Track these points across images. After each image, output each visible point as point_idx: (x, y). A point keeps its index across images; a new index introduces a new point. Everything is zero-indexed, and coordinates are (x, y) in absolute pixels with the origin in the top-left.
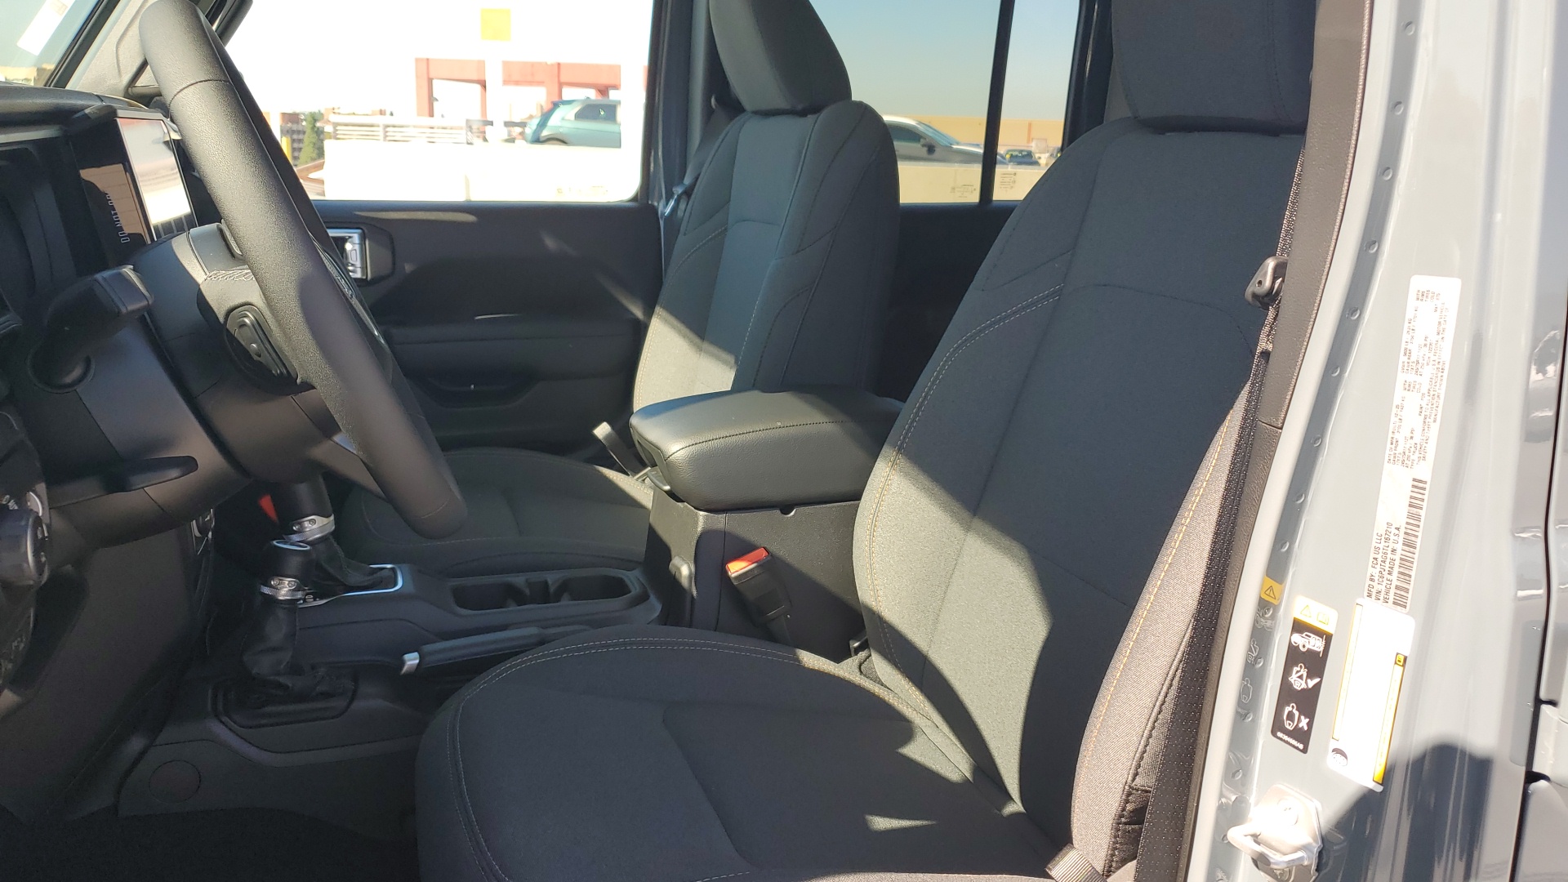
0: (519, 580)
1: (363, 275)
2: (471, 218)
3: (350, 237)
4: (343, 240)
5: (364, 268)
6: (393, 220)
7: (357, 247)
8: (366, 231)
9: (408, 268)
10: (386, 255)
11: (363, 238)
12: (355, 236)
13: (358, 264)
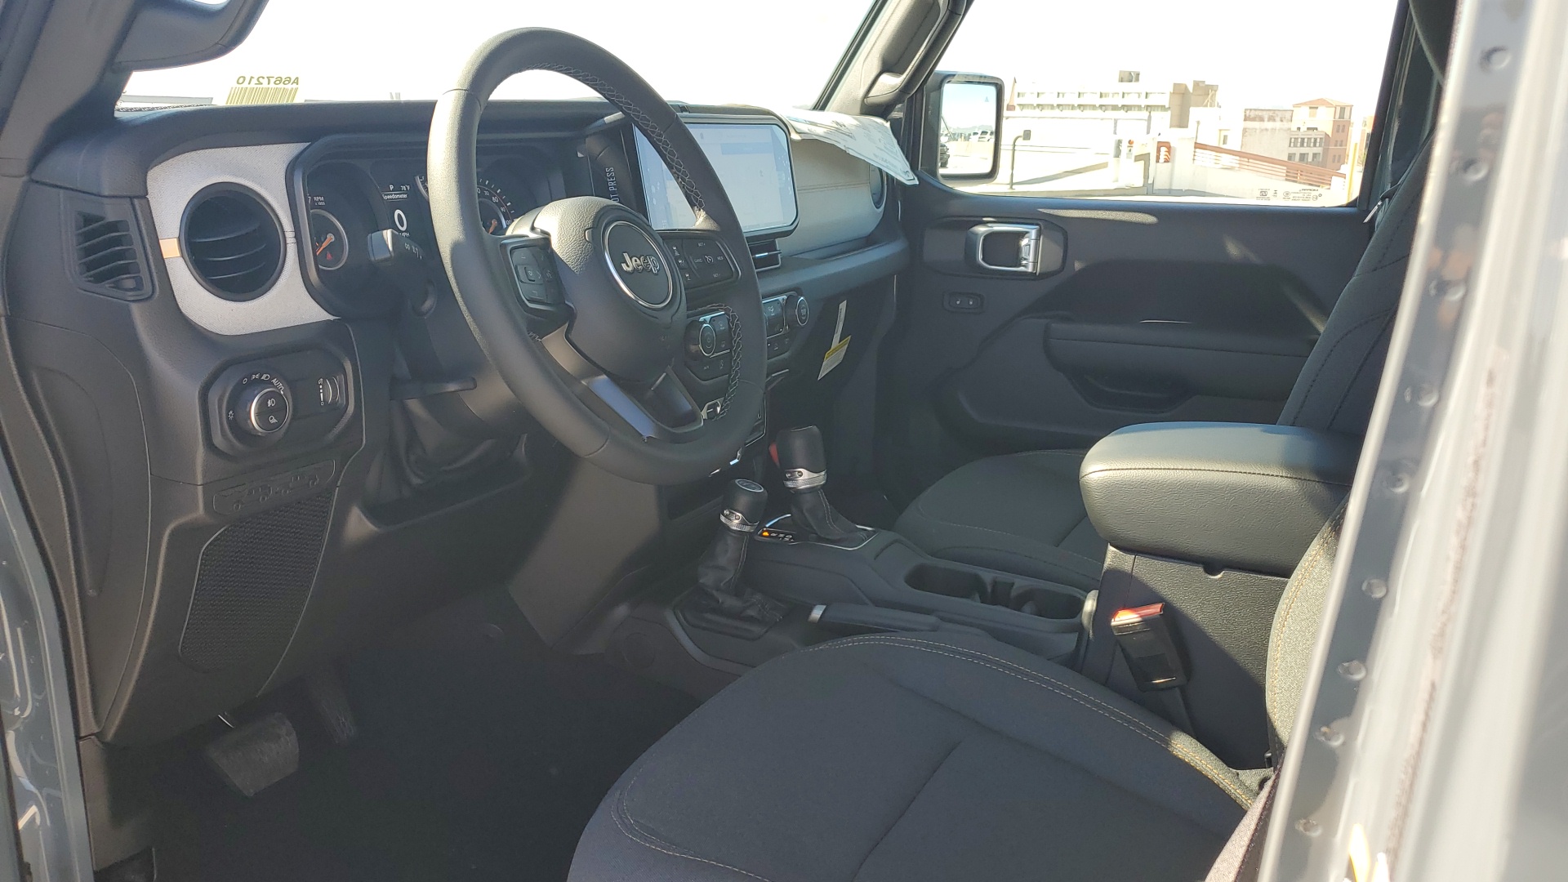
0: (988, 576)
1: (1034, 270)
2: (1150, 219)
3: (1027, 232)
4: (1022, 235)
5: (1035, 263)
6: (1072, 218)
7: (1032, 243)
8: (1042, 228)
9: (1078, 266)
10: (1057, 252)
11: (1039, 234)
12: (1033, 232)
13: (1031, 258)
